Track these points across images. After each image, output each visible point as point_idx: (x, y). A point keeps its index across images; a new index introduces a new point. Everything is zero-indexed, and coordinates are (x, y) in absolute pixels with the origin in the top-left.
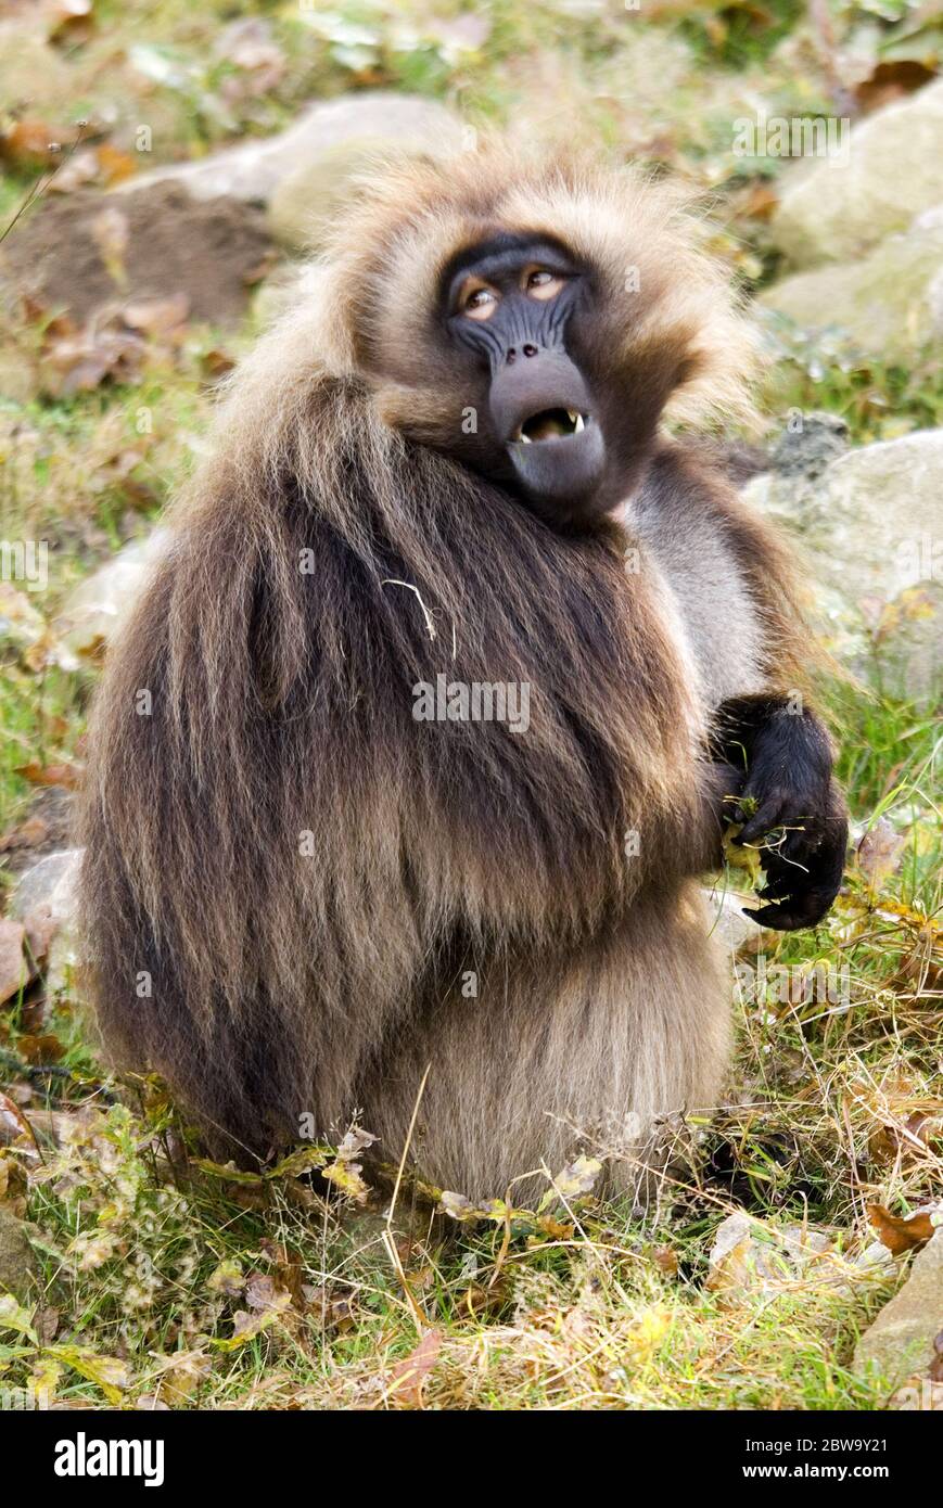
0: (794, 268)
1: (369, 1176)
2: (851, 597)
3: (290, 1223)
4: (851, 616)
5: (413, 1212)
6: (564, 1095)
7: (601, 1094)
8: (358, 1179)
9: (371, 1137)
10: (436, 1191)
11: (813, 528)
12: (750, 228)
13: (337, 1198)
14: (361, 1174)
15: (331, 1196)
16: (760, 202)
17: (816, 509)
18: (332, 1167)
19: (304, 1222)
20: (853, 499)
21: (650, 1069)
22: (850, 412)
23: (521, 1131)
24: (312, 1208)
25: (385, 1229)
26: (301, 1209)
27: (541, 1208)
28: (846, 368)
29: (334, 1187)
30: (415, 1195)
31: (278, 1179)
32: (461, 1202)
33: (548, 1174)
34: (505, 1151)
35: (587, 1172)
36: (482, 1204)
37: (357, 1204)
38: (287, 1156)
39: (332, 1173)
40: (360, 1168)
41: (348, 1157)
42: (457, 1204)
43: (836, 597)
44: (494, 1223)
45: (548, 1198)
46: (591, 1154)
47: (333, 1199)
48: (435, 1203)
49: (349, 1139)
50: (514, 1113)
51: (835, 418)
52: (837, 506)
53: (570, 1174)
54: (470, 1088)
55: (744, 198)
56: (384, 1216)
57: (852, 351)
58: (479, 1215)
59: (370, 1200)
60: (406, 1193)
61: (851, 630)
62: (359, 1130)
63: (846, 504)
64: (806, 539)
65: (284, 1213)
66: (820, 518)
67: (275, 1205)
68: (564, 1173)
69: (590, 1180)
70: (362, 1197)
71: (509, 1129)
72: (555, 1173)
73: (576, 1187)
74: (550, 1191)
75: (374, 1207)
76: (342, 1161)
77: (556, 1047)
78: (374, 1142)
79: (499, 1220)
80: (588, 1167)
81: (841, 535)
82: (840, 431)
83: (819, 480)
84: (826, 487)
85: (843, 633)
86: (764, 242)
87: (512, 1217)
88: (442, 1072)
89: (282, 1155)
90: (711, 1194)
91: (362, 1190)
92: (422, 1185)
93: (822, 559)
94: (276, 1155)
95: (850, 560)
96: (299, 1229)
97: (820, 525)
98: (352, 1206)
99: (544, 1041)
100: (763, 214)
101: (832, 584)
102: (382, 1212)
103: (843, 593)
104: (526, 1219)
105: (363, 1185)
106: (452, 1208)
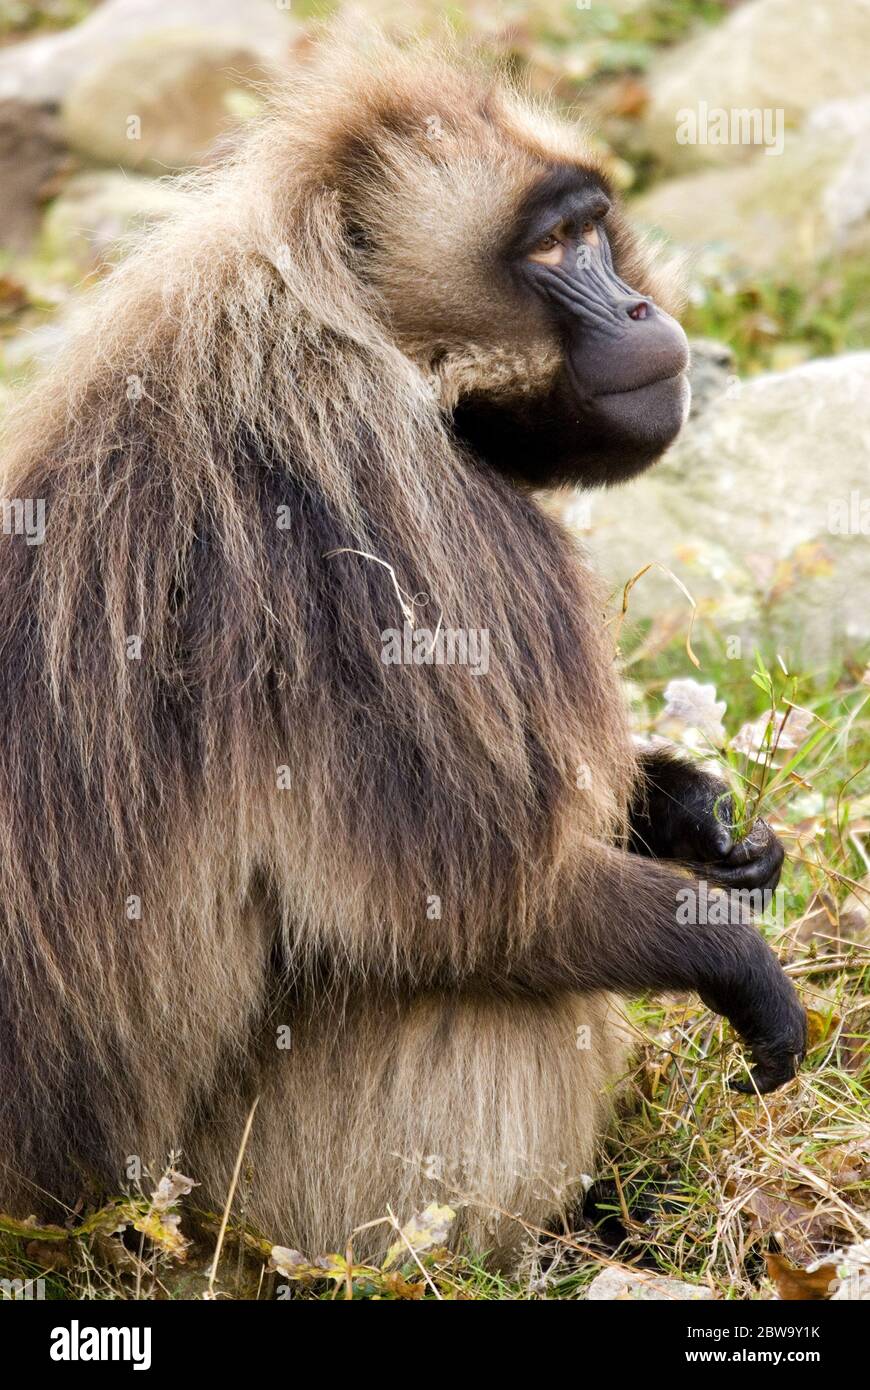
0: (671, 174)
1: (189, 1228)
2: (739, 554)
3: (97, 1283)
4: (740, 575)
5: (240, 1269)
6: (418, 1129)
7: (462, 1128)
8: (176, 1231)
9: (190, 1182)
10: (265, 1245)
11: (694, 474)
12: (619, 128)
13: (151, 1254)
14: (178, 1227)
15: (144, 1252)
16: (630, 99)
17: (696, 453)
18: (147, 1219)
19: (113, 1284)
20: (740, 441)
21: (516, 1099)
22: (733, 343)
23: (371, 1169)
24: (123, 1266)
25: (208, 1289)
26: (112, 1269)
27: (388, 1263)
28: (730, 290)
29: (148, 1242)
30: (242, 1249)
31: (86, 1237)
32: (293, 1258)
33: (395, 1223)
34: (352, 1193)
35: (440, 1222)
36: (318, 1260)
37: (174, 1261)
38: (97, 1211)
39: (146, 1225)
40: (178, 1220)
41: (163, 1207)
42: (290, 1262)
43: (720, 553)
44: (333, 1281)
45: (394, 1251)
46: (444, 1198)
47: (147, 1256)
48: (266, 1258)
49: (164, 1185)
50: (361, 1151)
51: (718, 347)
52: (721, 448)
53: (420, 1222)
54: (312, 1124)
55: (612, 95)
56: (206, 1275)
57: (736, 269)
58: (314, 1273)
59: (191, 1256)
60: (231, 1248)
61: (739, 591)
62: (177, 1175)
63: (731, 446)
64: (685, 487)
65: (92, 1272)
66: (701, 463)
67: (82, 1265)
68: (412, 1223)
69: (442, 1229)
70: (180, 1252)
71: (355, 1169)
72: (404, 1221)
73: (427, 1239)
74: (397, 1244)
75: (194, 1264)
76: (157, 1211)
77: (405, 1074)
78: (193, 1189)
79: (338, 1278)
80: (439, 1215)
81: (726, 482)
82: (724, 363)
83: (701, 420)
84: (707, 427)
85: (729, 594)
86: (637, 146)
87: (354, 1274)
88: (280, 1107)
89: (92, 1208)
90: (582, 1244)
91: (181, 1245)
92: (249, 1237)
93: (704, 511)
94: (85, 1207)
95: (738, 510)
96: (107, 1291)
97: (702, 471)
98: (168, 1263)
99: (390, 1069)
100: (634, 113)
101: (715, 539)
102: (204, 1269)
103: (729, 549)
104: (370, 1276)
105: (182, 1239)
106: (284, 1266)
